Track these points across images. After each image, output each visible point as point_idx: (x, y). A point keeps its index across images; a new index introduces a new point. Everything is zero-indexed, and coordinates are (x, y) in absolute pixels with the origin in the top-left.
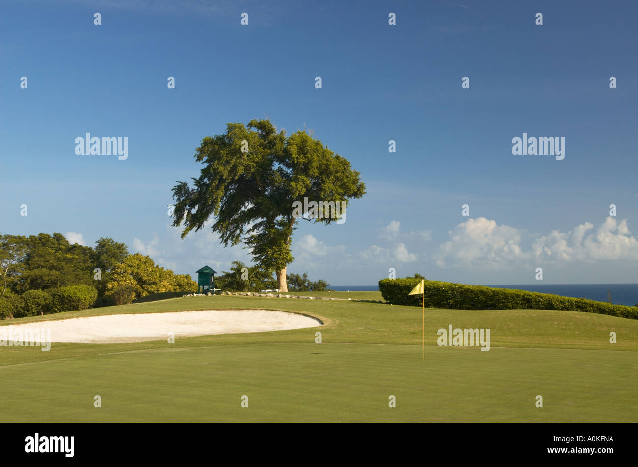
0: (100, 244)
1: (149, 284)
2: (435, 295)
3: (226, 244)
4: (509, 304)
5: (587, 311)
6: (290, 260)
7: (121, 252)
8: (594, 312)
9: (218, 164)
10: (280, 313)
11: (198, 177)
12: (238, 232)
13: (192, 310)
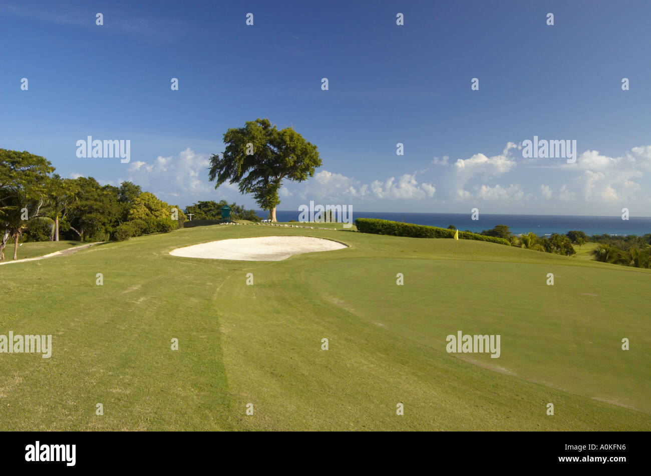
0: (123, 185)
1: (155, 211)
2: (388, 228)
3: (243, 193)
4: (429, 234)
5: (469, 239)
6: (278, 203)
7: (137, 191)
8: (473, 239)
9: (243, 146)
10: (313, 238)
11: (224, 151)
12: (250, 186)
13: (274, 236)
